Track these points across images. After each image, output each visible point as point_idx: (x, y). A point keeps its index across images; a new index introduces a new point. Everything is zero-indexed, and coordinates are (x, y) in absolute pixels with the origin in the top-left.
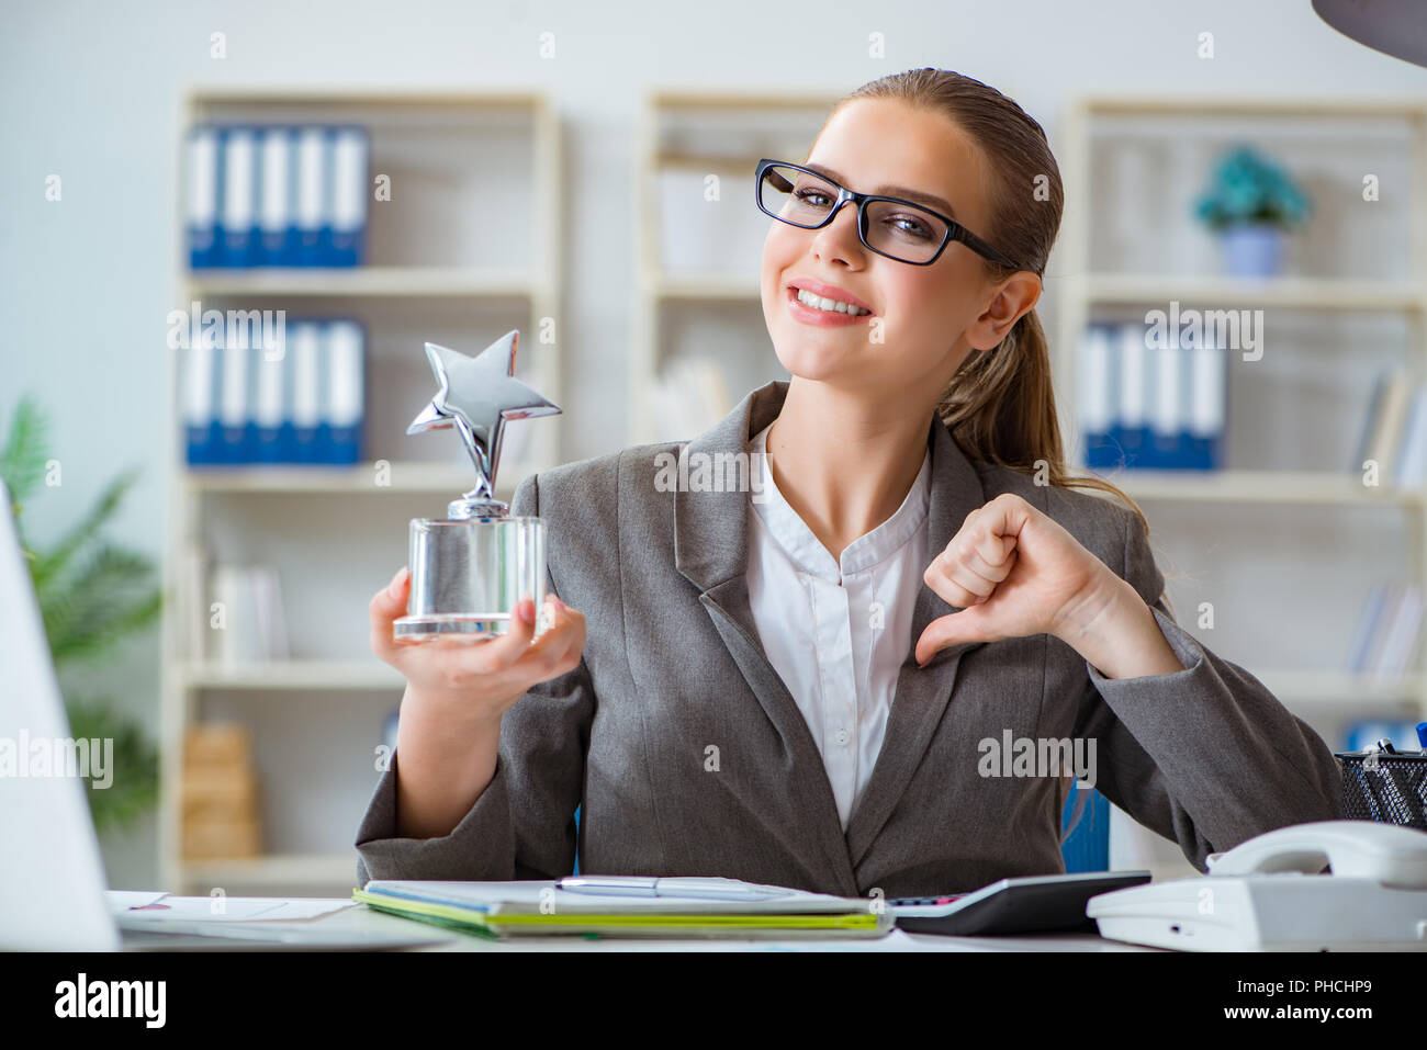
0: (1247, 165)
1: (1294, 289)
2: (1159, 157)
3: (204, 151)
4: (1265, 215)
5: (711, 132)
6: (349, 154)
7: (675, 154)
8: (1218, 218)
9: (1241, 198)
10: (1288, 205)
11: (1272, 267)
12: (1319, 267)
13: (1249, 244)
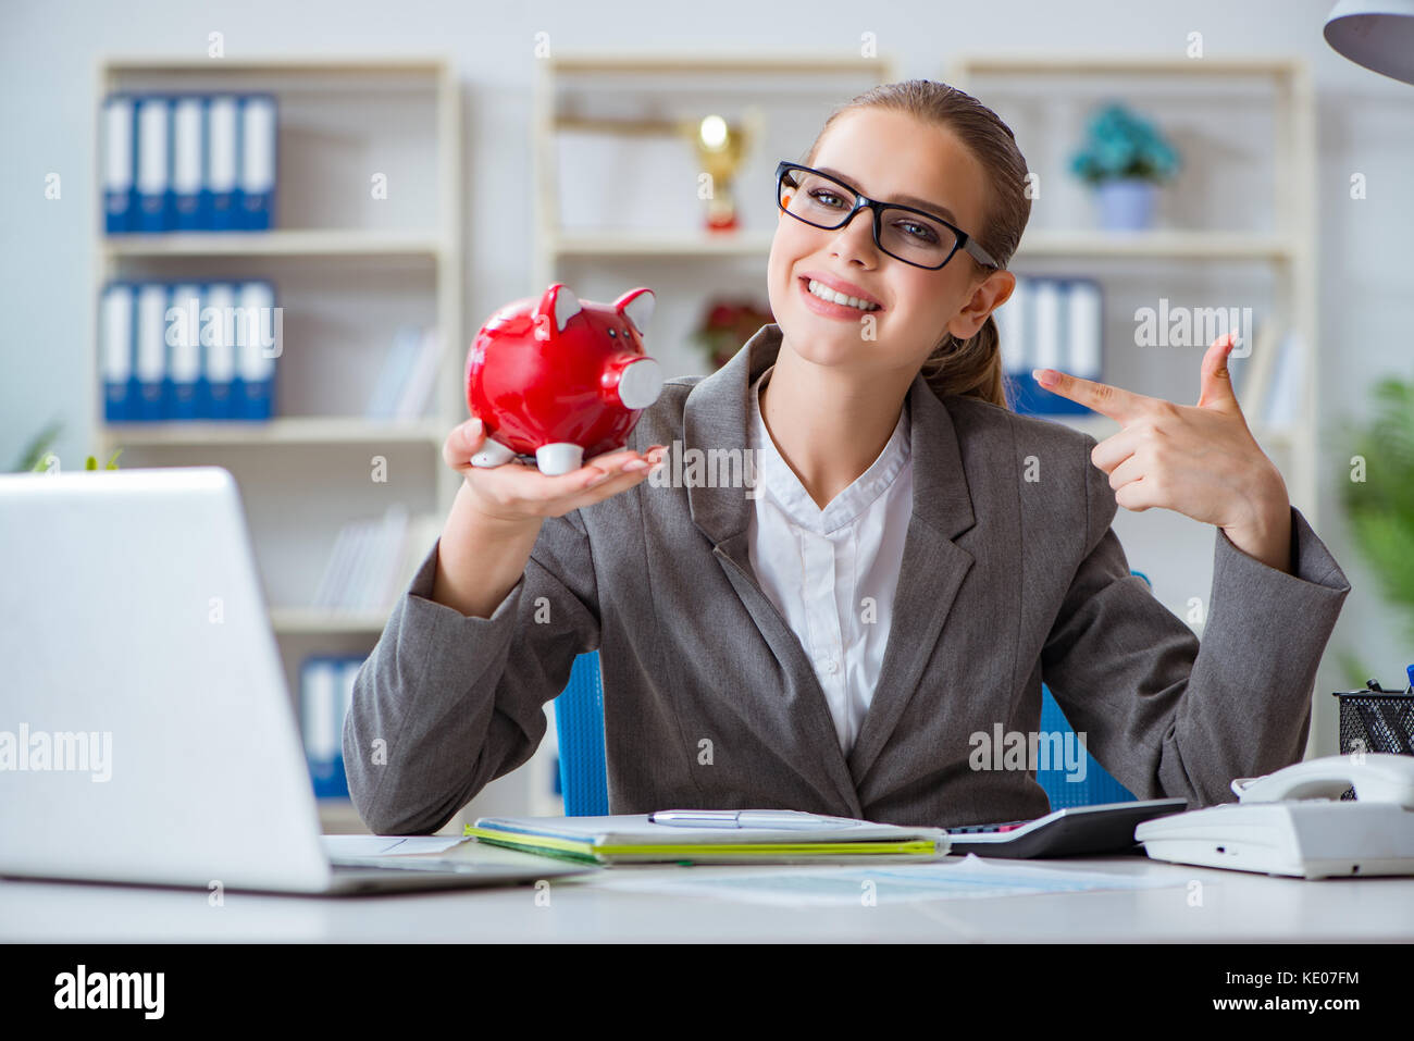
0: (1118, 121)
1: (1164, 240)
3: (119, 117)
4: (1137, 169)
5: (600, 96)
6: (259, 119)
7: (569, 117)
8: (1092, 173)
9: (1114, 153)
10: (1158, 159)
11: (1144, 220)
12: (1187, 218)
13: (1122, 196)
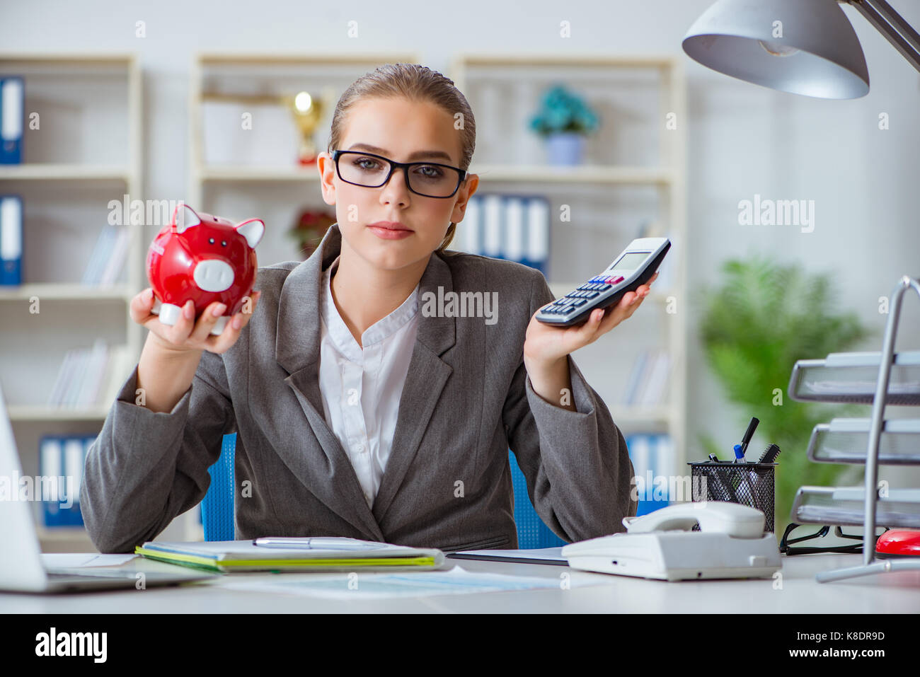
0: (560, 97)
1: (590, 172)
2: (507, 92)
4: (572, 127)
5: (232, 79)
7: (211, 92)
8: (544, 129)
9: (558, 117)
10: (586, 121)
11: (576, 159)
12: (604, 158)
13: (562, 144)
